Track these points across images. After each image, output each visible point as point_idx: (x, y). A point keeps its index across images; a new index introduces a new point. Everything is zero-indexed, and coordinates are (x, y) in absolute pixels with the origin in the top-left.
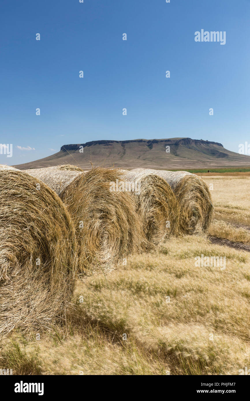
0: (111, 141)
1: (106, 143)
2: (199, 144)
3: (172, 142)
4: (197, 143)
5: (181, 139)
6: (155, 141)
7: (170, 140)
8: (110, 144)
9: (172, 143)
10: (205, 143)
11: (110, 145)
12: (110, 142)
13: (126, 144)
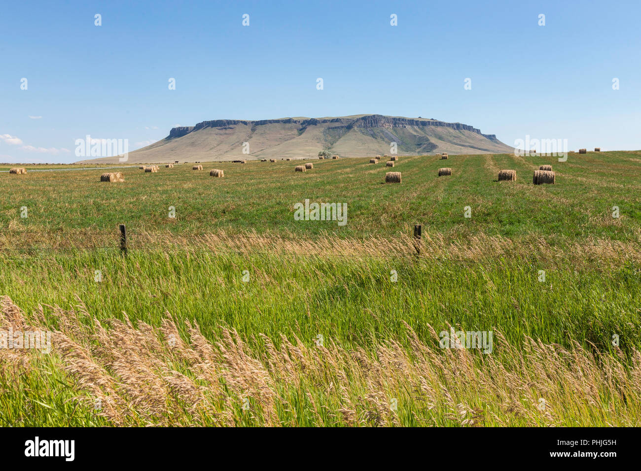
0: (234, 121)
1: (225, 125)
2: (401, 125)
3: (343, 123)
4: (397, 125)
5: (361, 117)
6: (313, 122)
7: (340, 120)
8: (231, 126)
9: (343, 125)
10: (417, 125)
11: (230, 128)
12: (231, 124)
13: (259, 127)
